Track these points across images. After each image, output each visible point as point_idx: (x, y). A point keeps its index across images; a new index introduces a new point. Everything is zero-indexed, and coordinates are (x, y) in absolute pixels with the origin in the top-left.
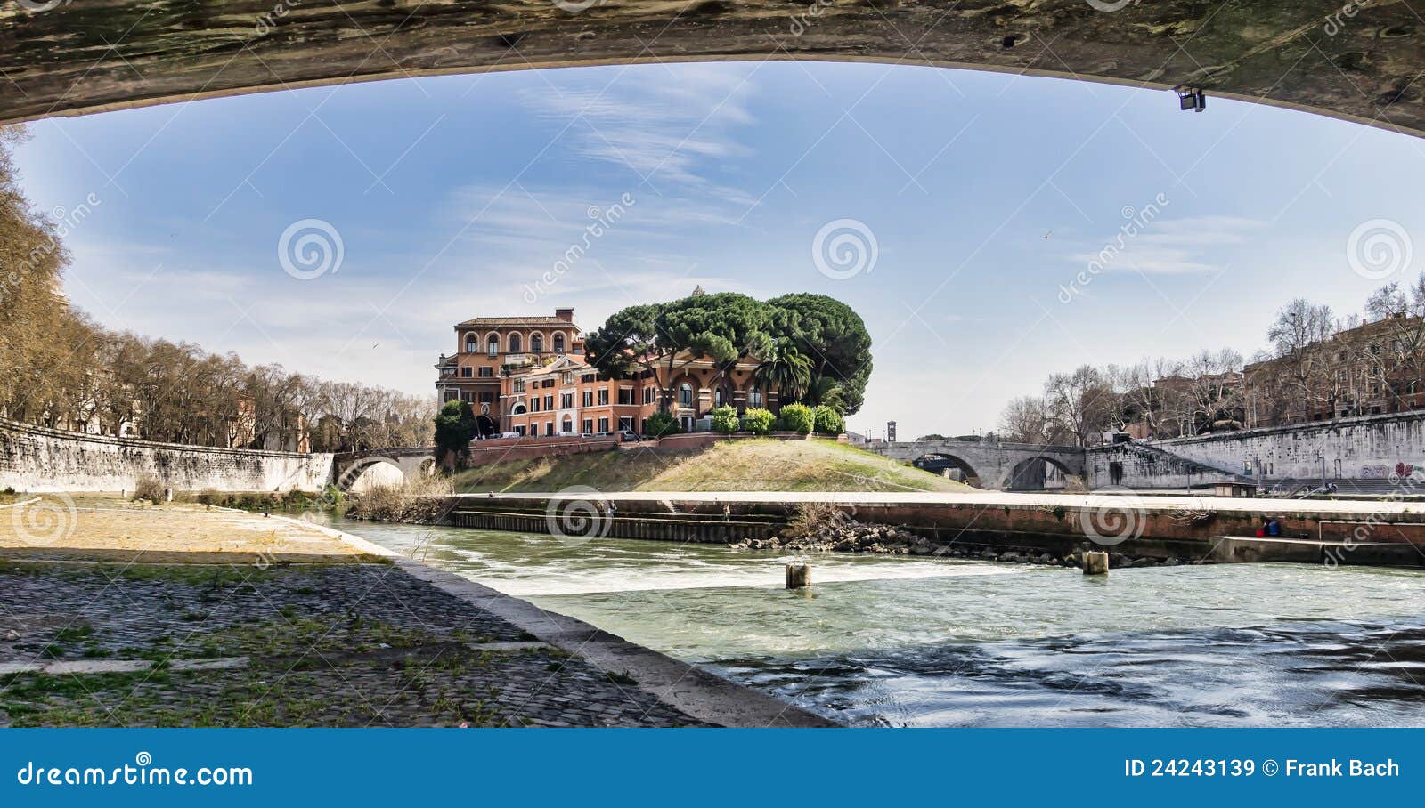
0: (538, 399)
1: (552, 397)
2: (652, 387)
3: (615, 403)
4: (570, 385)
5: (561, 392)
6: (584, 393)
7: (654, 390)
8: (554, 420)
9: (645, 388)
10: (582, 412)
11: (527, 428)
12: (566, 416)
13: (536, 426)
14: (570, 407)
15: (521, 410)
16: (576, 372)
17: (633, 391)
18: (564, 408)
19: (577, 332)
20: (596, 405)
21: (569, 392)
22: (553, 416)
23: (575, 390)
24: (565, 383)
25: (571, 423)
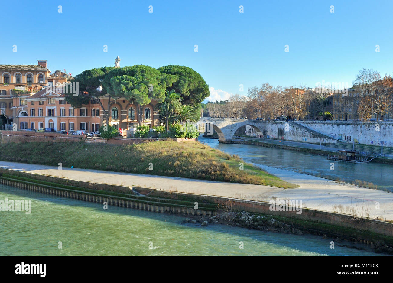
0: (34, 110)
1: (42, 110)
2: (97, 108)
3: (78, 116)
4: (52, 104)
5: (47, 108)
6: (61, 110)
7: (99, 110)
8: (44, 121)
9: (93, 108)
10: (59, 119)
11: (28, 124)
12: (50, 120)
13: (33, 123)
14: (53, 116)
15: (25, 114)
16: (56, 98)
17: (87, 110)
18: (49, 116)
19: (49, 72)
20: (67, 116)
21: (52, 108)
22: (44, 119)
23: (55, 107)
24: (50, 103)
25: (53, 123)
